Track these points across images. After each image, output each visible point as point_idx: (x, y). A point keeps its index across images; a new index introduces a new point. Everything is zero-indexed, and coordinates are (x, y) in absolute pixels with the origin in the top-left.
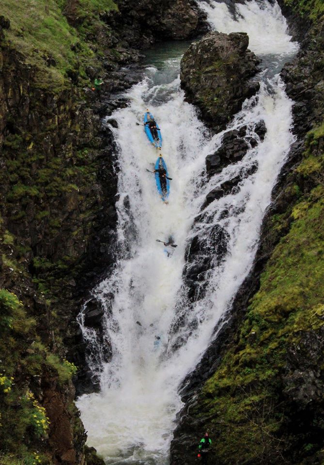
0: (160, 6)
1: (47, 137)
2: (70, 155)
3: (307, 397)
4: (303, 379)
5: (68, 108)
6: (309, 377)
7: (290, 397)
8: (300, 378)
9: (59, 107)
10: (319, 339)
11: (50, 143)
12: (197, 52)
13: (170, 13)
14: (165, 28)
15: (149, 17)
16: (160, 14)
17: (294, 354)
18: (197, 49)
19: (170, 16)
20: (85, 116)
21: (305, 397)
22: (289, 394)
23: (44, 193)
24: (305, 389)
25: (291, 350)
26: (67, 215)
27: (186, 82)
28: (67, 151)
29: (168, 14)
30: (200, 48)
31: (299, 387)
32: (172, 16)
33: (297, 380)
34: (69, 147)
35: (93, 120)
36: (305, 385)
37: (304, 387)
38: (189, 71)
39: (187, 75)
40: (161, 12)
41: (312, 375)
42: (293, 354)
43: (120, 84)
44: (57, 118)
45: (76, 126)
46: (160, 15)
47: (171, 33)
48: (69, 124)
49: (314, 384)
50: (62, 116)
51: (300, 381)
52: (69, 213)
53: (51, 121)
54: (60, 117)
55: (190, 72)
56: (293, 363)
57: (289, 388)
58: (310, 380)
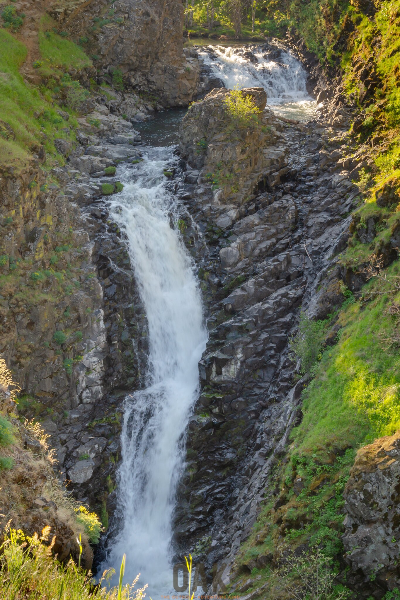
0: (147, 58)
1: (10, 234)
2: (41, 256)
3: (377, 561)
4: (370, 538)
5: (35, 195)
6: (378, 534)
7: (353, 563)
8: (366, 537)
9: (23, 194)
10: (388, 483)
11: (13, 242)
12: (201, 114)
13: (160, 68)
14: (154, 87)
15: (133, 73)
16: (148, 69)
17: (356, 504)
18: (201, 111)
19: (160, 72)
20: (57, 205)
21: (375, 561)
22: (353, 560)
23: (8, 309)
24: (374, 551)
25: (351, 499)
26: (40, 336)
27: (188, 155)
28: (36, 252)
29: (157, 69)
30: (204, 110)
31: (366, 549)
32: (162, 71)
33: (362, 540)
34: (39, 246)
35: (69, 210)
36: (373, 545)
37: (372, 548)
38: (192, 140)
39: (189, 146)
40: (149, 67)
41: (381, 531)
42: (354, 504)
43: (101, 161)
44: (21, 209)
45: (47, 219)
46: (147, 71)
47: (163, 93)
48: (38, 215)
49: (385, 543)
50: (28, 205)
51: (367, 541)
52: (43, 333)
53: (13, 212)
54: (26, 207)
55: (192, 142)
56: (356, 517)
57: (353, 551)
58: (379, 539)
